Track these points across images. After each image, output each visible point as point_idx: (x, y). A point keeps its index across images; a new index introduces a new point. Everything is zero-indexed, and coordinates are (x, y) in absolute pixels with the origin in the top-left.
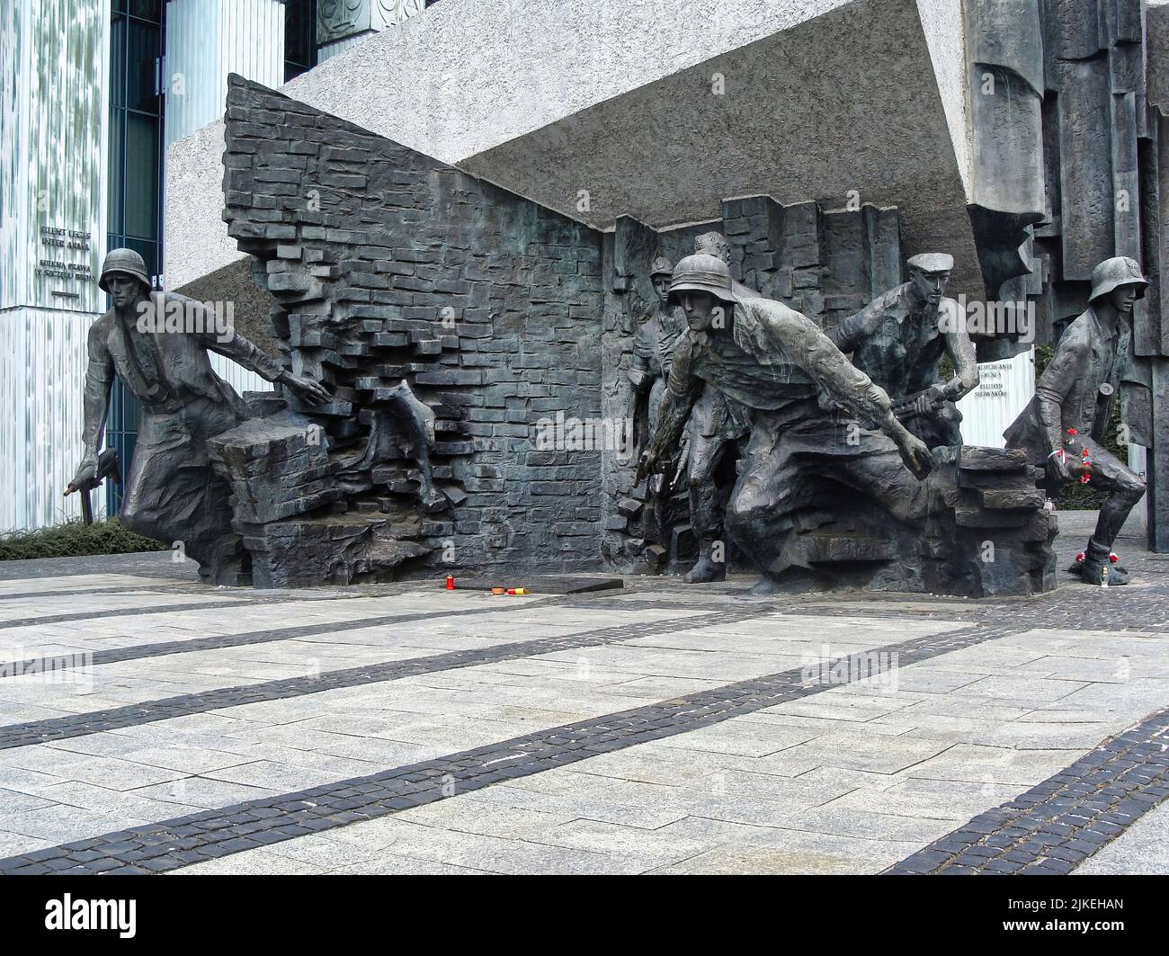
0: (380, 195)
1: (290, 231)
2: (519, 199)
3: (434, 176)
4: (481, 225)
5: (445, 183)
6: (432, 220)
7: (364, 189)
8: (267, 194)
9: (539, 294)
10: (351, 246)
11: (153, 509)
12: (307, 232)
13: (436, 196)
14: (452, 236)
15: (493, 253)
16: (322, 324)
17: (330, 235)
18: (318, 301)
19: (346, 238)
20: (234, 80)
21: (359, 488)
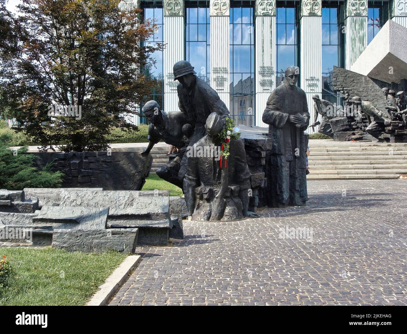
0: (355, 82)
1: (342, 89)
2: (377, 80)
3: (363, 78)
4: (371, 85)
5: (365, 79)
6: (364, 85)
7: (353, 81)
8: (339, 83)
9: (380, 96)
10: (351, 90)
11: (322, 130)
12: (344, 89)
13: (364, 80)
14: (366, 87)
15: (373, 89)
16: (347, 102)
17: (348, 89)
18: (347, 99)
19: (350, 89)
20: (334, 66)
21: (355, 127)
